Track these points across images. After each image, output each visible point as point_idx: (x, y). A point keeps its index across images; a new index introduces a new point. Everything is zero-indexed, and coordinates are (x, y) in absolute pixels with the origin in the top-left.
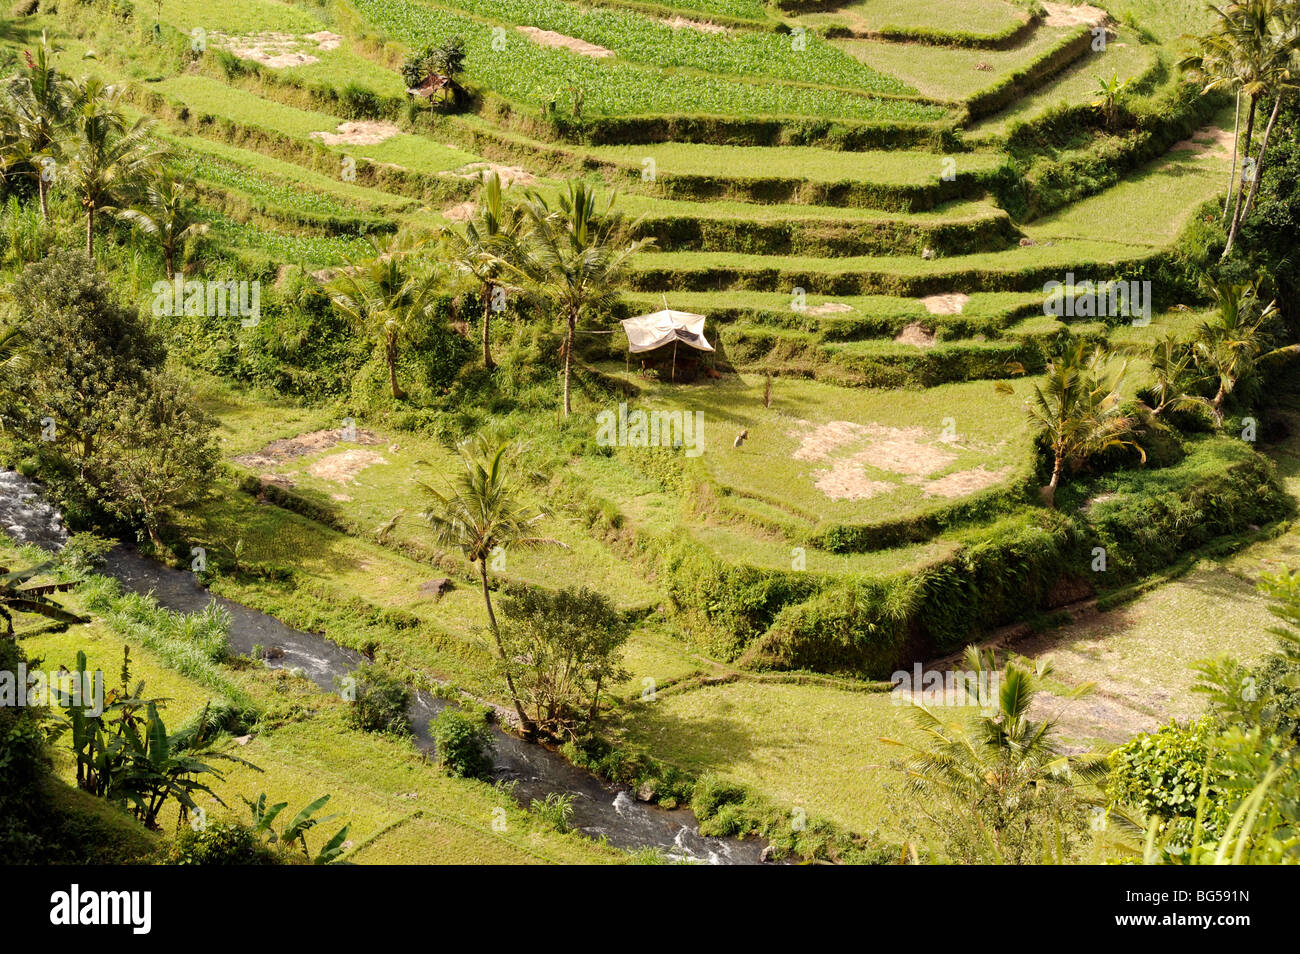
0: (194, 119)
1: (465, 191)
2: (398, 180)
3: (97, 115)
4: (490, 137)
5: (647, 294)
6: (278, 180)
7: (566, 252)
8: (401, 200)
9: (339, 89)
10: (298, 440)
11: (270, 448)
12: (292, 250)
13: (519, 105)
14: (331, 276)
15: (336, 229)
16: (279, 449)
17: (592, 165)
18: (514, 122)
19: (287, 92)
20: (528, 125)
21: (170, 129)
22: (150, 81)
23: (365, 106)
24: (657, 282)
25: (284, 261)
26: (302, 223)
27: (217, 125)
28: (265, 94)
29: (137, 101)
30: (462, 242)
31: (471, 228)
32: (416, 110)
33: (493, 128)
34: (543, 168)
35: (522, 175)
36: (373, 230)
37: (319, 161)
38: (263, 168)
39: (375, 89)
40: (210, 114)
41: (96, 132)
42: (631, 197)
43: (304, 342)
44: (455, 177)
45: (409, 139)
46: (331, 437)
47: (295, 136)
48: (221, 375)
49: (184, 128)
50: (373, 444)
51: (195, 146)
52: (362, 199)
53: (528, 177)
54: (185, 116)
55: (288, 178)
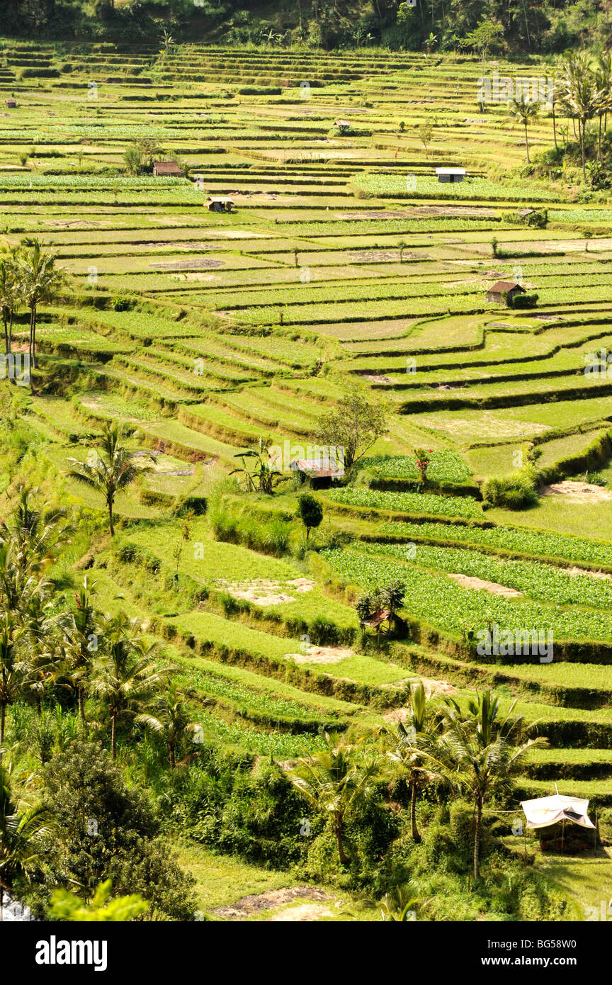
0: (199, 645)
1: (400, 700)
2: (349, 692)
3: (120, 641)
4: (423, 657)
5: (542, 782)
6: (258, 692)
7: (474, 746)
8: (353, 706)
9: (309, 621)
10: (265, 896)
11: (242, 902)
12: (265, 745)
13: (446, 633)
14: (294, 765)
15: (298, 728)
16: (249, 903)
17: (500, 680)
18: (441, 647)
19: (269, 624)
20: (451, 649)
21: (180, 652)
22: (167, 616)
23: (326, 635)
24: (550, 772)
25: (258, 753)
26: (273, 724)
27: (214, 650)
28: (253, 626)
29: (157, 632)
30: (395, 738)
31: (401, 728)
32: (367, 637)
33: (425, 651)
34: (464, 682)
35: (446, 687)
36: (330, 729)
37: (291, 676)
38: (248, 682)
39: (336, 621)
40: (210, 640)
41: (119, 653)
42: (531, 705)
43: (271, 818)
44: (395, 688)
45: (362, 659)
46: (290, 894)
47: (273, 657)
48: (208, 844)
49: (191, 651)
50: (322, 900)
51: (197, 665)
52: (321, 705)
53: (451, 689)
54: (191, 643)
55: (266, 689)
